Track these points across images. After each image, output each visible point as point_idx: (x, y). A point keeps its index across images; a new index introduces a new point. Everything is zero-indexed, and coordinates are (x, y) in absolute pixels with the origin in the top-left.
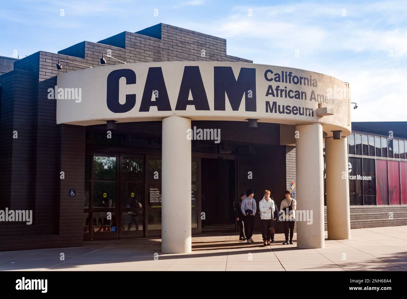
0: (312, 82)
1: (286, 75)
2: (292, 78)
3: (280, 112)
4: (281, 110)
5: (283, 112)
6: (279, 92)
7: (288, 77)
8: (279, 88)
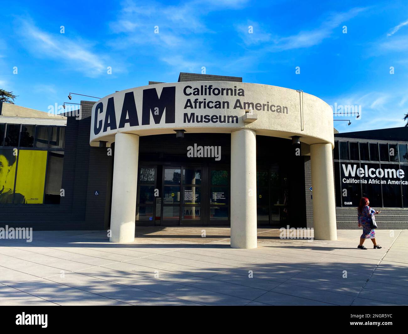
1: (206, 89)
2: (212, 90)
3: (198, 122)
4: (199, 120)
5: (201, 121)
6: (198, 104)
7: (208, 90)
8: (197, 101)
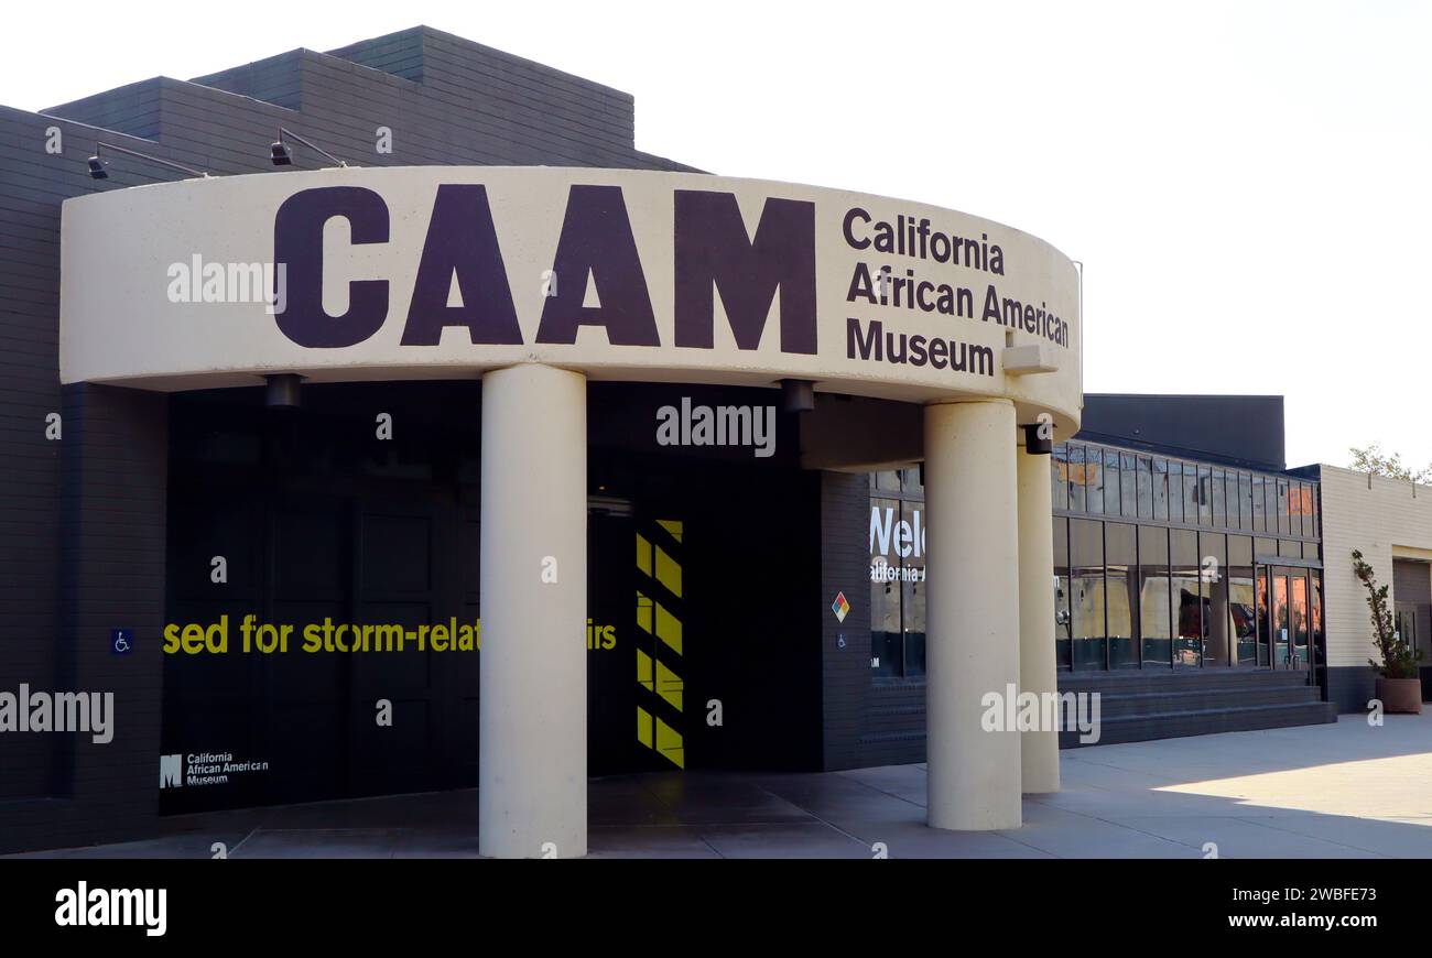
0: (990, 256)
1: (911, 230)
2: (928, 238)
3: (893, 359)
4: (897, 352)
5: (902, 359)
6: (890, 287)
7: (917, 236)
8: (888, 275)
